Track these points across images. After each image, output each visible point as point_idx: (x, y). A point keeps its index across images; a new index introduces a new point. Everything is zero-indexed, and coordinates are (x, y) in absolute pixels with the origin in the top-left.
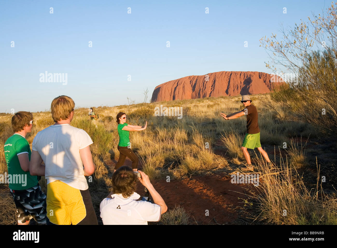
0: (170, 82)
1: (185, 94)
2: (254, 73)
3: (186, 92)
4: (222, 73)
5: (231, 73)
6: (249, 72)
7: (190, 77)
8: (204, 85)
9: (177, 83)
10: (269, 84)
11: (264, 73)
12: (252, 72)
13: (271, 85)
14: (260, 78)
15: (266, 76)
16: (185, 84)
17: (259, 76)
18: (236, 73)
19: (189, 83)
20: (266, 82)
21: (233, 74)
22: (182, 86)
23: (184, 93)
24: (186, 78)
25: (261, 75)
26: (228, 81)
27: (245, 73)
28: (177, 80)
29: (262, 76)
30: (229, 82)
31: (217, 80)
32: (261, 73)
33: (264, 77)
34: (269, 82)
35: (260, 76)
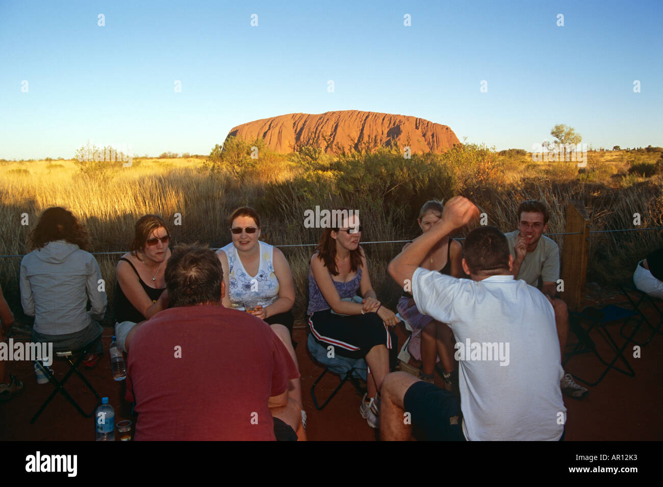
0: (258, 121)
1: (281, 146)
2: (408, 118)
3: (283, 141)
4: (352, 113)
5: (368, 115)
6: (399, 115)
7: (294, 116)
8: (318, 132)
9: (271, 123)
10: (431, 140)
11: (425, 120)
12: (404, 116)
13: (434, 142)
14: (417, 128)
15: (427, 126)
16: (283, 127)
17: (416, 124)
18: (376, 116)
19: (292, 125)
20: (426, 136)
21: (370, 117)
22: (277, 130)
23: (280, 144)
24: (287, 116)
25: (419, 123)
26: (361, 128)
27: (391, 118)
28: (270, 119)
29: (421, 125)
30: (362, 130)
31: (341, 124)
32: (420, 119)
33: (423, 128)
34: (431, 137)
35: (418, 125)
